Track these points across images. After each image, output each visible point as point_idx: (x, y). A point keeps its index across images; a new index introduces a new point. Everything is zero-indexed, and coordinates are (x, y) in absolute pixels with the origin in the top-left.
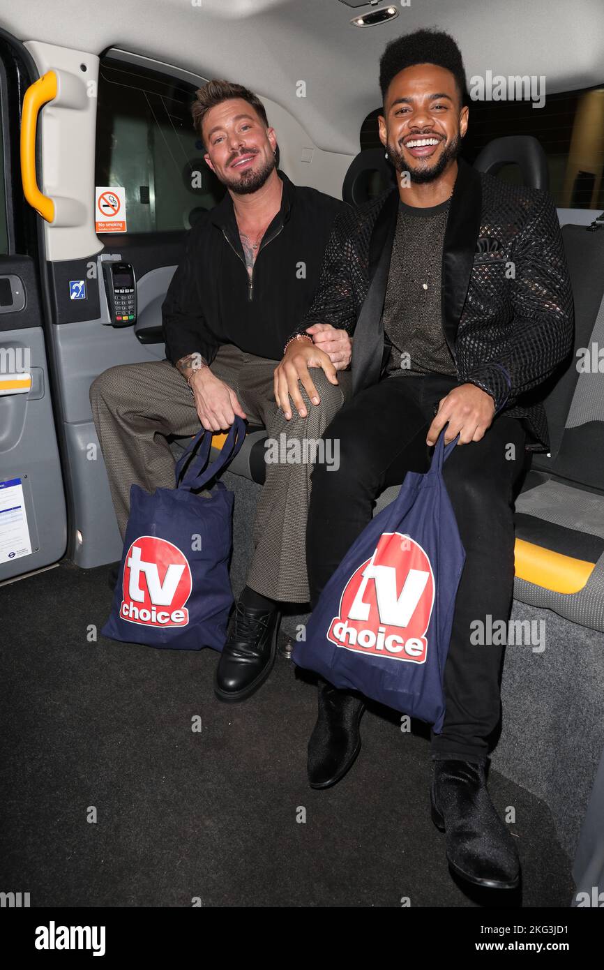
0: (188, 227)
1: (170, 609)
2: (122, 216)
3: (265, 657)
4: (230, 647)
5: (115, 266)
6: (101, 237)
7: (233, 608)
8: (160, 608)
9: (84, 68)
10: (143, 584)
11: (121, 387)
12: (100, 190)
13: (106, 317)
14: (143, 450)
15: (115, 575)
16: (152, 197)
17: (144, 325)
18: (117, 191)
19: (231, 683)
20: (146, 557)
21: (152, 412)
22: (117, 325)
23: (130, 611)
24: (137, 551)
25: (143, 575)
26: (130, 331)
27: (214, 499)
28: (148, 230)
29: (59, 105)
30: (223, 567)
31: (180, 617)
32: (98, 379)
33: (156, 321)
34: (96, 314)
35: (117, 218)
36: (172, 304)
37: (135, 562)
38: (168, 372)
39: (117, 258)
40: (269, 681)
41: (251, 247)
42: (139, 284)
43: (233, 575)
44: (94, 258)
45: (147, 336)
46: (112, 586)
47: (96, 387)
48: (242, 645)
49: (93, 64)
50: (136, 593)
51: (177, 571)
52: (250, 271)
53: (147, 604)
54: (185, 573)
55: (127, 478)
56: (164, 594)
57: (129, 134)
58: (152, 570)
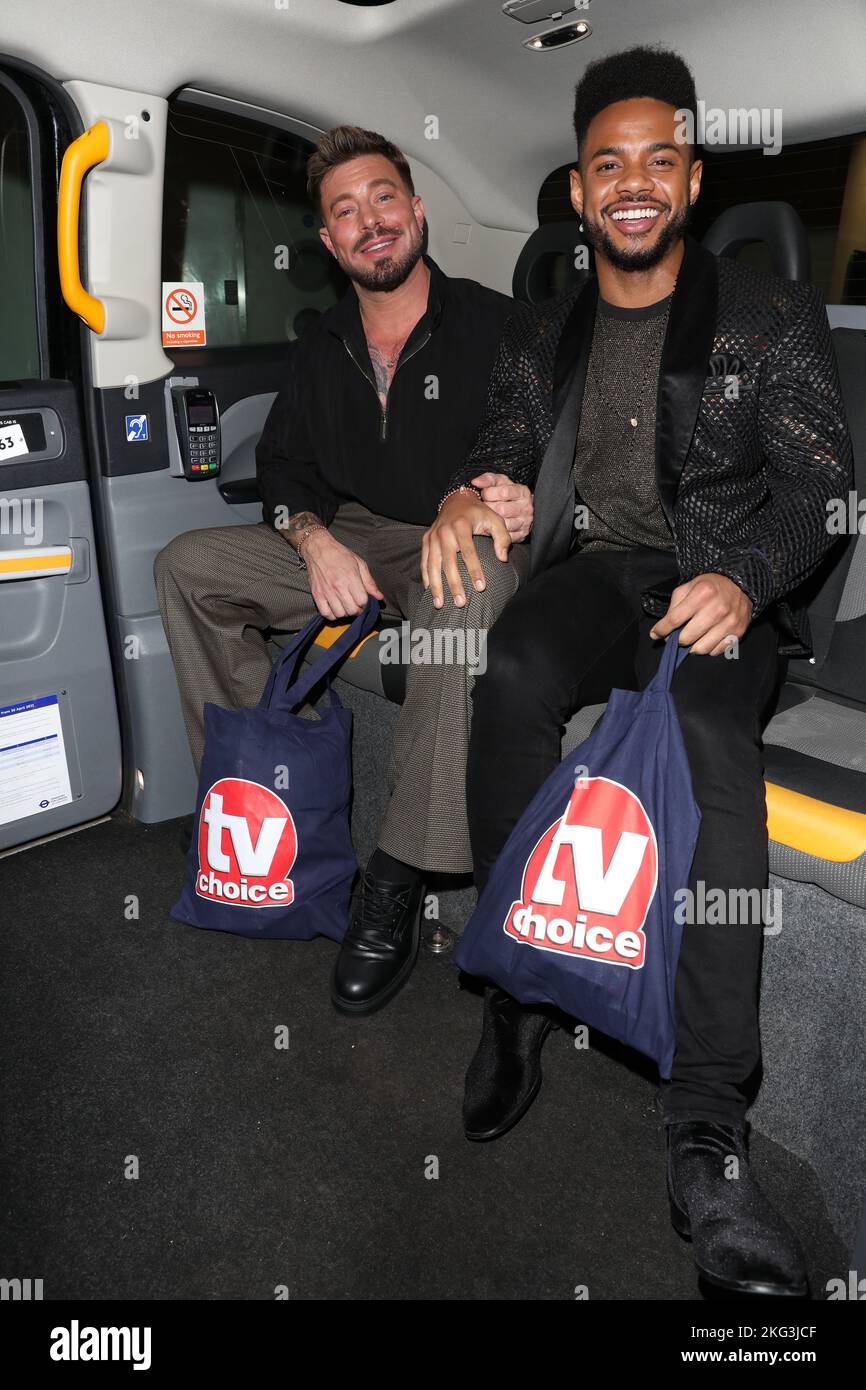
0: (292, 337)
1: (267, 881)
2: (199, 323)
3: (403, 951)
4: (353, 937)
5: (191, 395)
6: (170, 353)
8: (253, 880)
9: (146, 117)
10: (228, 847)
11: (199, 561)
12: (169, 287)
13: (177, 466)
14: (227, 652)
15: (187, 833)
16: (242, 295)
17: (230, 477)
18: (193, 288)
19: (355, 988)
20: (230, 808)
21: (242, 595)
22: (193, 477)
23: (209, 885)
24: (216, 800)
25: (226, 833)
26: (212, 484)
27: (325, 721)
28: (236, 341)
29: (111, 169)
30: (342, 818)
31: (282, 893)
33: (248, 471)
34: (163, 462)
35: (192, 326)
36: (269, 448)
37: (215, 815)
38: (265, 541)
39: (192, 382)
40: (408, 986)
41: (384, 365)
42: (223, 419)
43: (359, 834)
44: (160, 383)
45: (235, 493)
46: (185, 849)
47: (163, 561)
48: (369, 933)
49: (159, 110)
50: (218, 860)
51: (275, 826)
52: (383, 398)
53: (235, 874)
54: (287, 829)
56: (257, 859)
57: (209, 208)
58: (239, 826)
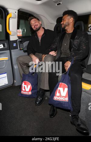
0: (31, 35)
1: (28, 92)
2: (21, 34)
6: (18, 37)
7: (38, 92)
8: (27, 92)
9: (16, 12)
11: (21, 59)
12: (18, 30)
13: (19, 49)
14: (24, 68)
16: (25, 30)
17: (24, 50)
18: (20, 30)
19: (37, 103)
21: (26, 63)
22: (21, 50)
23: (22, 92)
24: (23, 83)
26: (22, 51)
27: (35, 76)
28: (25, 36)
29: (12, 18)
30: (36, 86)
31: (30, 93)
32: (18, 58)
33: (26, 49)
34: (17, 48)
35: (20, 34)
37: (23, 85)
38: (28, 57)
39: (20, 40)
41: (40, 38)
42: (23, 44)
43: (38, 87)
44: (17, 40)
45: (25, 51)
46: (20, 88)
47: (17, 59)
48: (39, 97)
49: (17, 12)
51: (29, 86)
52: (40, 41)
53: (25, 91)
54: (31, 86)
55: (22, 73)
56: (28, 90)
57: (22, 22)
58: (26, 86)
